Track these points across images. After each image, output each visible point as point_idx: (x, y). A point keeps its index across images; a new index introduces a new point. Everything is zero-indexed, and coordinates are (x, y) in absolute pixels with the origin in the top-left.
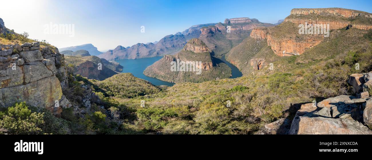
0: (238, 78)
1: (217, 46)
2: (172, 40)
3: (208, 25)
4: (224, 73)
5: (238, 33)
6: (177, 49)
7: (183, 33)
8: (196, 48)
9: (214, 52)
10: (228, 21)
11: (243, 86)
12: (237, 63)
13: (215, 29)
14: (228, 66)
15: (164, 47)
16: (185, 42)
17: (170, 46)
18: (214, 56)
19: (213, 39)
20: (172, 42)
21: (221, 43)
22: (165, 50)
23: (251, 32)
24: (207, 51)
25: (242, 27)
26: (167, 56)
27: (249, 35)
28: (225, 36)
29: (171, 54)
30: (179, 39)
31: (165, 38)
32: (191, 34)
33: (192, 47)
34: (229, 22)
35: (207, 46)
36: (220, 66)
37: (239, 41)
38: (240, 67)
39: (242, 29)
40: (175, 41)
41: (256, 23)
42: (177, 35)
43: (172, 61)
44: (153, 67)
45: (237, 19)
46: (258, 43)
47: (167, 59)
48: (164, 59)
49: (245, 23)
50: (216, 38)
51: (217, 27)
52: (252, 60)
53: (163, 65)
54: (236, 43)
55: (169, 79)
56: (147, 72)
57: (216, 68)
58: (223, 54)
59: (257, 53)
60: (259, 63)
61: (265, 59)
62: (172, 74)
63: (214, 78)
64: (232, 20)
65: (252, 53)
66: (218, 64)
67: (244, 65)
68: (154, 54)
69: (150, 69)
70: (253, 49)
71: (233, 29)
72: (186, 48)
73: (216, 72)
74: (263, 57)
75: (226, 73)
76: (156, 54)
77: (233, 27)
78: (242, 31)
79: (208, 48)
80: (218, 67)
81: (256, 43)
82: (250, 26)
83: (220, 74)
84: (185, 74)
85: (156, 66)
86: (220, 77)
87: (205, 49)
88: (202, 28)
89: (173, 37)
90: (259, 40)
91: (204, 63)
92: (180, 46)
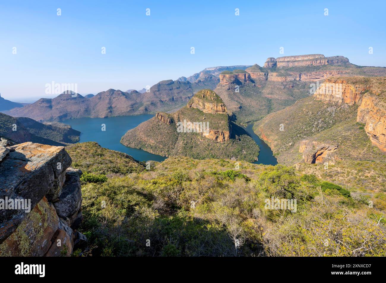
1: (243, 107)
3: (235, 68)
4: (245, 153)
5: (287, 86)
6: (177, 104)
7: (190, 79)
8: (207, 105)
9: (235, 116)
10: (273, 61)
12: (272, 142)
13: (245, 76)
14: (254, 143)
15: (157, 99)
16: (192, 95)
17: (167, 99)
18: (234, 123)
19: (238, 94)
20: (170, 92)
21: (251, 103)
22: (159, 105)
24: (225, 113)
25: (300, 75)
26: (162, 114)
28: (260, 90)
29: (168, 112)
30: (181, 89)
31: (160, 85)
32: (203, 82)
33: (201, 104)
34: (275, 64)
35: (225, 104)
36: (242, 139)
37: (286, 103)
38: (277, 148)
39: (300, 80)
40: (175, 91)
41: (339, 67)
42: (179, 82)
43: (168, 124)
44: (137, 131)
45: (293, 58)
46: (329, 112)
47: (161, 119)
48: (156, 119)
49: (310, 66)
50: (244, 93)
51: (250, 73)
52: (304, 141)
53: (153, 129)
54: (280, 105)
55: (161, 152)
56: (127, 140)
57: (234, 141)
58: (251, 122)
59: (320, 130)
60: (319, 153)
61: (336, 148)
62: (166, 143)
63: (228, 156)
64: (281, 60)
65: (309, 129)
66: (239, 136)
67: (285, 146)
68: (139, 110)
69: (132, 134)
70: (313, 122)
71: (280, 79)
72: (192, 105)
73: (233, 148)
74: (333, 142)
75: (248, 153)
76: (143, 110)
77: (281, 75)
78: (298, 83)
79: (225, 108)
80: (238, 140)
81: (324, 111)
82: (321, 73)
83: (239, 152)
84: (187, 144)
85: (143, 129)
86: (237, 158)
87: (221, 110)
88: (222, 73)
89: (172, 85)
90: (336, 105)
91: (216, 131)
92: (182, 101)
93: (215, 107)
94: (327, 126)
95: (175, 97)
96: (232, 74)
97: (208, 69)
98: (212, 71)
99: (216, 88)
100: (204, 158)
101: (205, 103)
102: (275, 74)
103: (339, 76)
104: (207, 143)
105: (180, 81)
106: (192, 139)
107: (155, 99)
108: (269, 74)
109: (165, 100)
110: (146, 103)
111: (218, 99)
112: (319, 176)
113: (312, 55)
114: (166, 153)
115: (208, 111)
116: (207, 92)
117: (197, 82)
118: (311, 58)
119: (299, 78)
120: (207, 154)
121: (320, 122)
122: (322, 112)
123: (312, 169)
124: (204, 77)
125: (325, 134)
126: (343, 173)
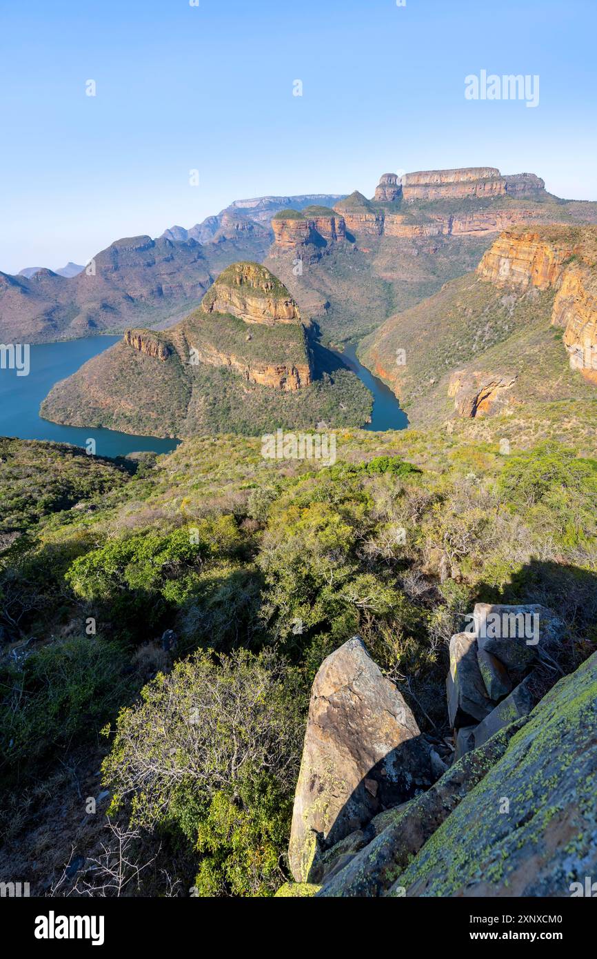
0: (390, 430)
1: (332, 305)
2: (149, 265)
3: (306, 200)
4: (344, 408)
5: (425, 250)
6: (176, 305)
7: (195, 232)
8: (253, 303)
9: (318, 327)
10: (394, 185)
11: (405, 461)
12: (397, 379)
13: (333, 224)
14: (363, 385)
15: (117, 292)
16: (208, 278)
17: (145, 291)
18: (318, 343)
19: (320, 272)
20: (148, 270)
21: (348, 292)
22: (124, 307)
23: (485, 249)
24: (295, 322)
25: (451, 221)
26: (137, 332)
27: (474, 265)
28: (368, 261)
29: (154, 327)
30: (178, 261)
31: (117, 252)
32: (233, 241)
33: (236, 301)
34: (399, 192)
35: (294, 298)
36: (337, 380)
37: (423, 290)
38: (407, 392)
39: (449, 233)
40: (163, 269)
41: (526, 202)
42: (167, 242)
43: (160, 357)
44: (81, 382)
45: (436, 177)
46: (504, 307)
47: (140, 347)
48: (124, 347)
49: (471, 199)
50: (332, 269)
51: (343, 215)
52: (457, 373)
53: (124, 374)
54: (410, 297)
55: (156, 428)
56: (58, 410)
57: (320, 387)
58: (353, 339)
59: (486, 347)
60: (484, 393)
61: (513, 381)
62: (164, 406)
63: (311, 420)
64: (413, 181)
65: (466, 346)
66: (330, 374)
67: (423, 387)
68: (71, 325)
69: (69, 391)
70: (475, 331)
71: (408, 232)
72: (213, 304)
73: (320, 402)
74: (508, 368)
75: (352, 408)
76: (83, 326)
77: (411, 222)
78: (446, 242)
79: (296, 309)
80: (329, 384)
81: (495, 306)
82: (491, 216)
83: (332, 409)
84: (215, 404)
85: (95, 378)
86: (330, 421)
87: (286, 313)
88: (279, 217)
89: (151, 251)
90: (517, 291)
91: (279, 366)
92: (185, 294)
93: (272, 307)
94: (499, 336)
95: (164, 286)
96: (301, 218)
97: (239, 205)
98: (252, 208)
99: (265, 257)
100: (260, 430)
101: (246, 299)
102: (398, 218)
103: (524, 223)
104: (263, 397)
105: (170, 238)
106: (225, 391)
107: (110, 293)
108: (387, 219)
109: (138, 293)
110: (88, 306)
111: (276, 288)
112: (489, 438)
113: (476, 169)
114: (169, 430)
115: (255, 319)
116: (249, 268)
117: (216, 242)
118: (474, 177)
119: (449, 227)
120: (264, 421)
121: (486, 329)
122: (492, 306)
123: (476, 426)
124: (231, 227)
125: (496, 355)
126: (529, 428)
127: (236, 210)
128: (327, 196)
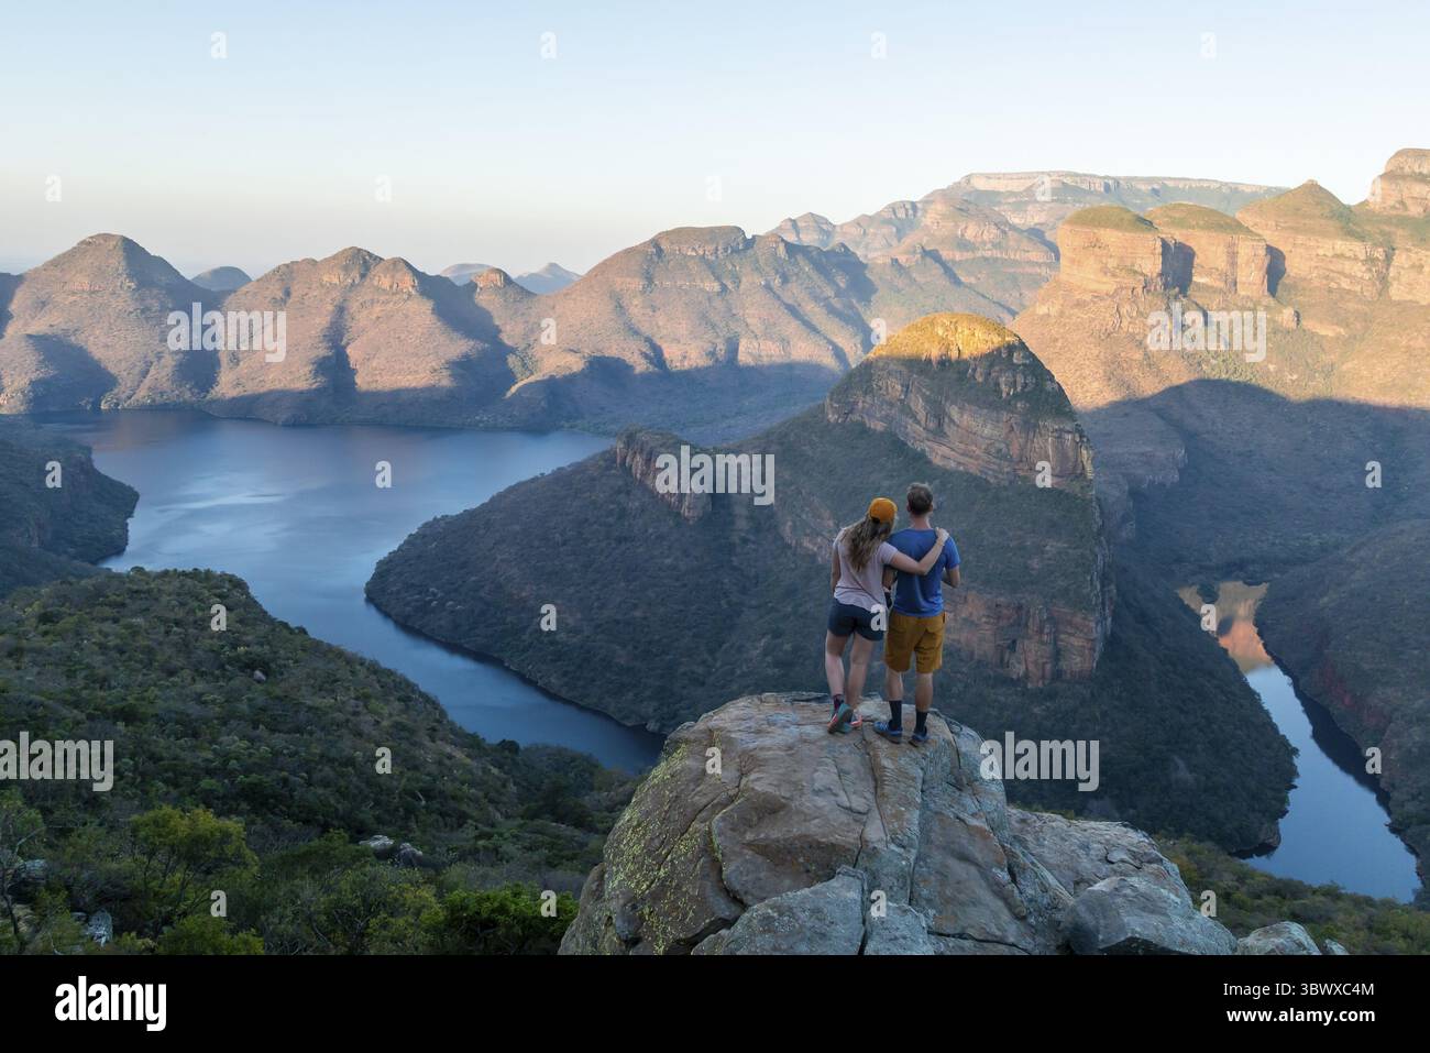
7: (855, 232)
8: (963, 418)
13: (1232, 253)
17: (695, 347)
24: (1074, 486)
30: (796, 292)
31: (658, 253)
42: (781, 246)
47: (641, 474)
48: (608, 468)
68: (506, 397)
69: (447, 548)
72: (854, 403)
75: (1215, 779)
76: (531, 403)
87: (1053, 460)
91: (1002, 600)
93: (1015, 437)
95: (742, 342)
96: (1143, 231)
97: (981, 185)
98: (1012, 194)
99: (1023, 309)
101: (948, 407)
105: (791, 238)
107: (613, 338)
109: (677, 349)
110: (557, 358)
111: (1038, 391)
114: (648, 708)
115: (961, 459)
116: (970, 331)
117: (902, 258)
124: (948, 229)
127: (970, 194)
128: (1226, 184)
